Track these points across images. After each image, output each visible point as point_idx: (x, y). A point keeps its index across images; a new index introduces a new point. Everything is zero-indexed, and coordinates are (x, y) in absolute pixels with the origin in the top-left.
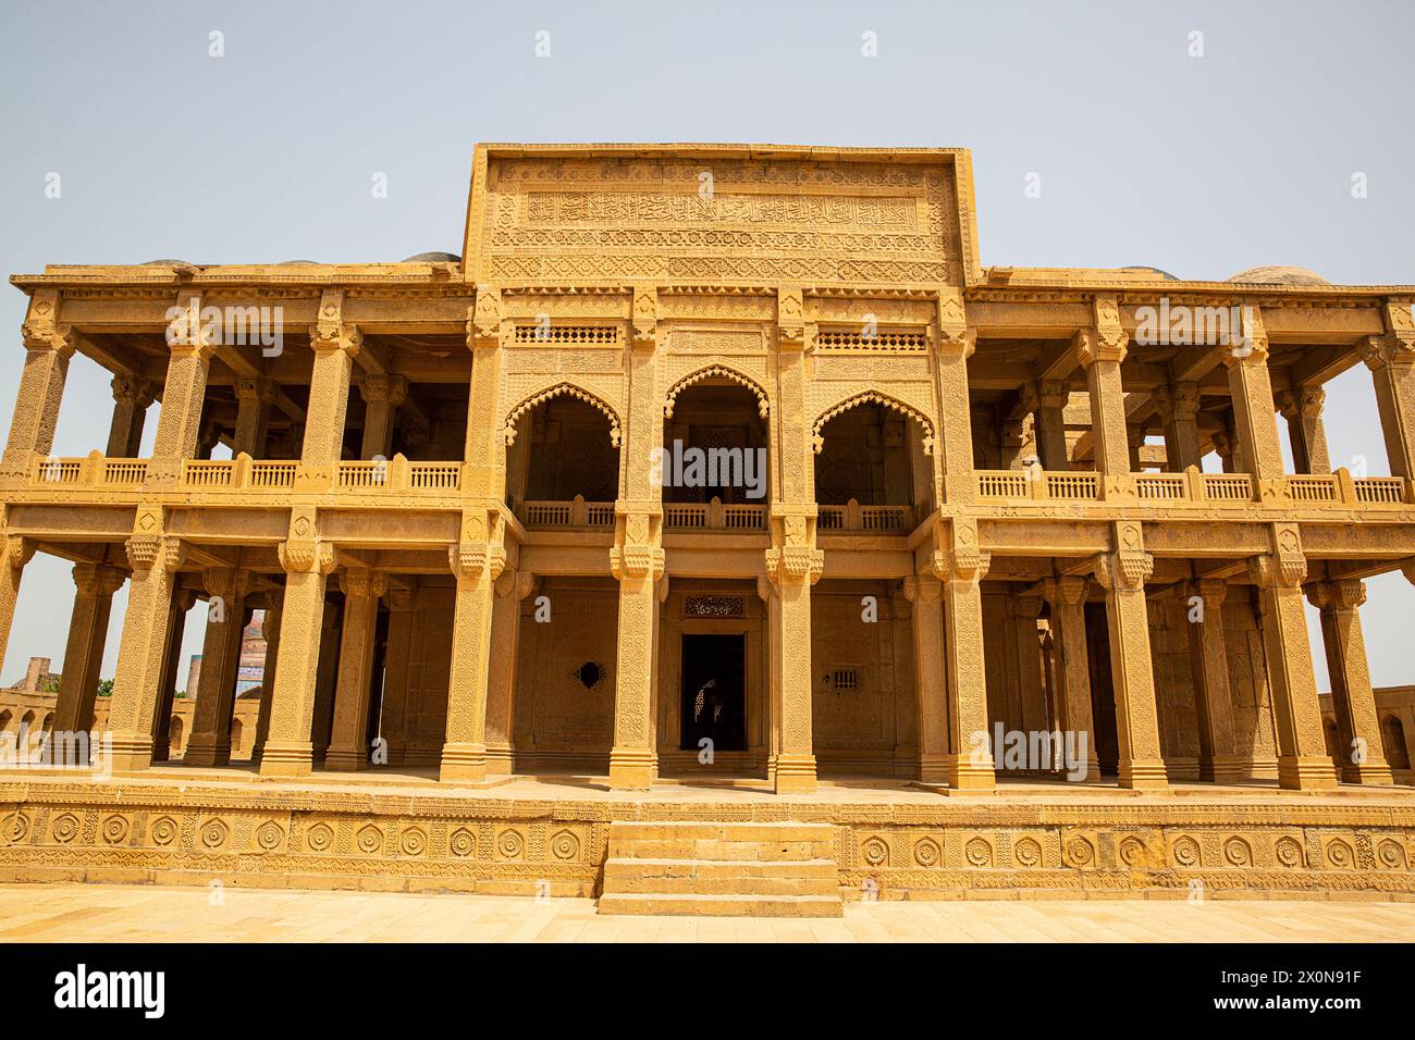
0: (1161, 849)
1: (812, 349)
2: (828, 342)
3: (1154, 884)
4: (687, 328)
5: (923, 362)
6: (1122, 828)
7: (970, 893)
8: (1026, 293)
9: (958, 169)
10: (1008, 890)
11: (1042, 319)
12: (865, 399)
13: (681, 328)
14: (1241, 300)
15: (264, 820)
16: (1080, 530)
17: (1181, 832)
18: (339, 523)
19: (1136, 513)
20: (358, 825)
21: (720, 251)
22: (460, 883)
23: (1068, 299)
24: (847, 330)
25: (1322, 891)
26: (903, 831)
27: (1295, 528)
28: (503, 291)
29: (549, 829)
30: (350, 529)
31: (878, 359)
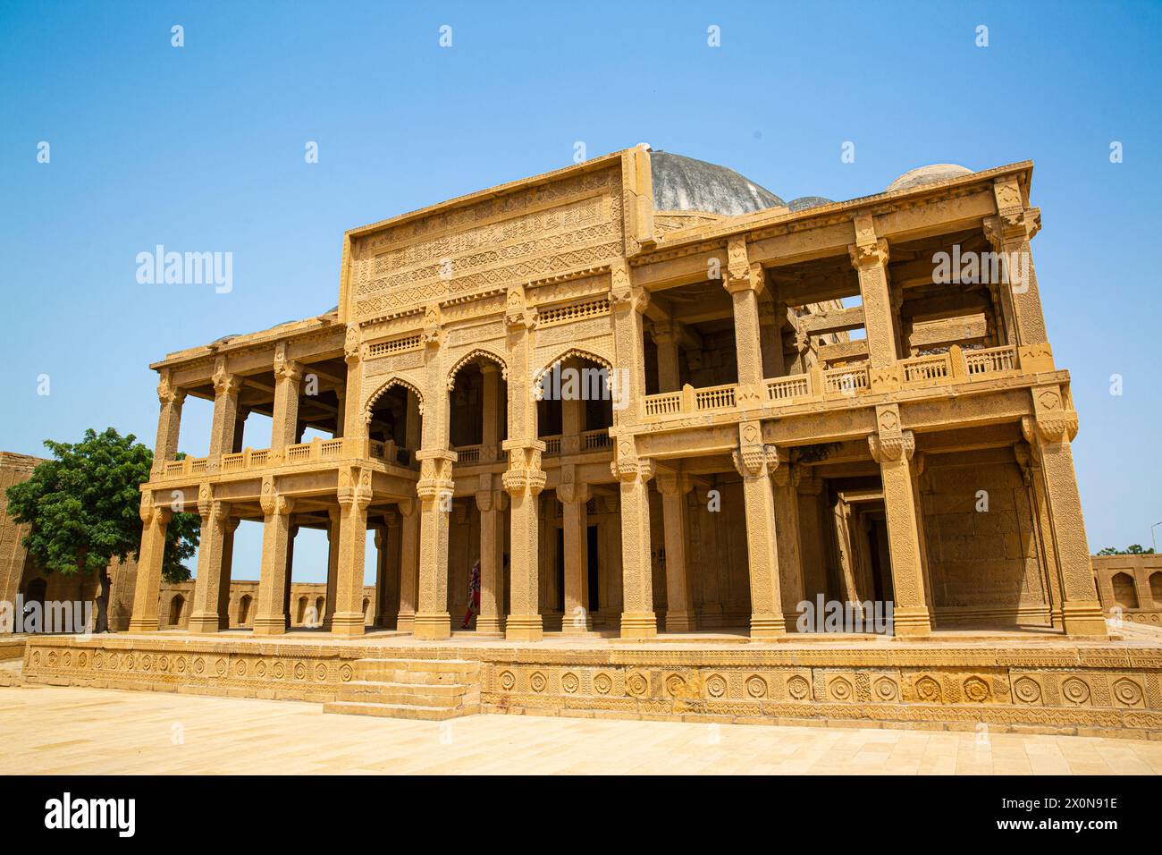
0: (696, 684)
1: (534, 326)
2: (546, 318)
3: (690, 710)
4: (459, 327)
5: (607, 320)
6: (669, 668)
7: (563, 712)
8: (674, 251)
9: (623, 166)
10: (587, 711)
11: (690, 268)
12: (569, 355)
13: (455, 328)
14: (855, 214)
15: (218, 658)
16: (716, 433)
17: (713, 672)
18: (287, 483)
19: (755, 414)
20: (256, 661)
21: (478, 269)
22: (299, 695)
23: (709, 248)
24: (557, 307)
25: (823, 719)
26: (524, 667)
27: (895, 408)
28: (361, 324)
29: (339, 663)
30: (292, 486)
31: (577, 324)
